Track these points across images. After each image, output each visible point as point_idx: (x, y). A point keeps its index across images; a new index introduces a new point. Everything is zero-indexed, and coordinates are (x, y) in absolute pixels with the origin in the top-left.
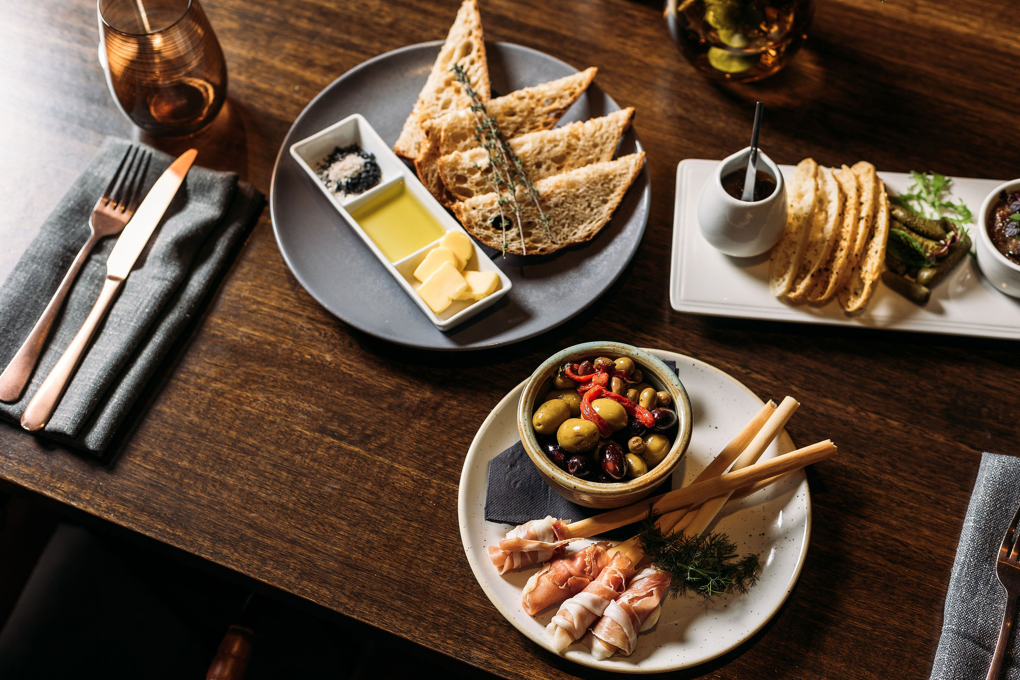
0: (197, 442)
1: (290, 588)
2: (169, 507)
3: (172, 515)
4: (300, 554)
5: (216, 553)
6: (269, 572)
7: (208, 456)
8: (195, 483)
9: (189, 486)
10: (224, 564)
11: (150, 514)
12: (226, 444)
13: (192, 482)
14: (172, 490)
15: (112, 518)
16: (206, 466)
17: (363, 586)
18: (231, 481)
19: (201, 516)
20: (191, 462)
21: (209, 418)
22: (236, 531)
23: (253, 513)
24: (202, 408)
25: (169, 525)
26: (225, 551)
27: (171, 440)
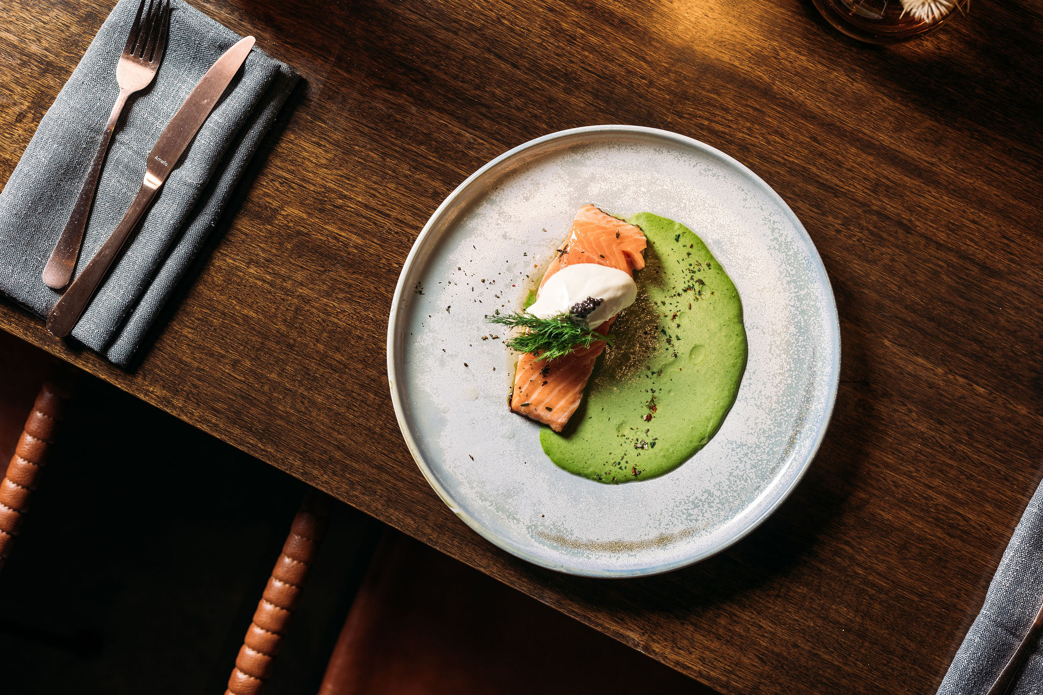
0: (285, 354)
1: (376, 515)
2: (260, 421)
3: (263, 430)
4: (387, 481)
5: (306, 473)
6: (357, 497)
7: (296, 369)
8: (284, 397)
9: (278, 400)
10: (314, 485)
11: (241, 427)
12: (313, 358)
13: (281, 397)
14: (263, 404)
15: (205, 428)
16: (294, 380)
17: (446, 519)
18: (320, 399)
19: (291, 434)
20: (280, 375)
21: (296, 328)
22: (325, 453)
23: (341, 434)
24: (289, 315)
25: (260, 440)
26: (315, 472)
27: (258, 350)
